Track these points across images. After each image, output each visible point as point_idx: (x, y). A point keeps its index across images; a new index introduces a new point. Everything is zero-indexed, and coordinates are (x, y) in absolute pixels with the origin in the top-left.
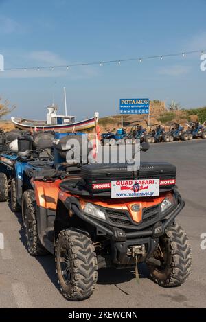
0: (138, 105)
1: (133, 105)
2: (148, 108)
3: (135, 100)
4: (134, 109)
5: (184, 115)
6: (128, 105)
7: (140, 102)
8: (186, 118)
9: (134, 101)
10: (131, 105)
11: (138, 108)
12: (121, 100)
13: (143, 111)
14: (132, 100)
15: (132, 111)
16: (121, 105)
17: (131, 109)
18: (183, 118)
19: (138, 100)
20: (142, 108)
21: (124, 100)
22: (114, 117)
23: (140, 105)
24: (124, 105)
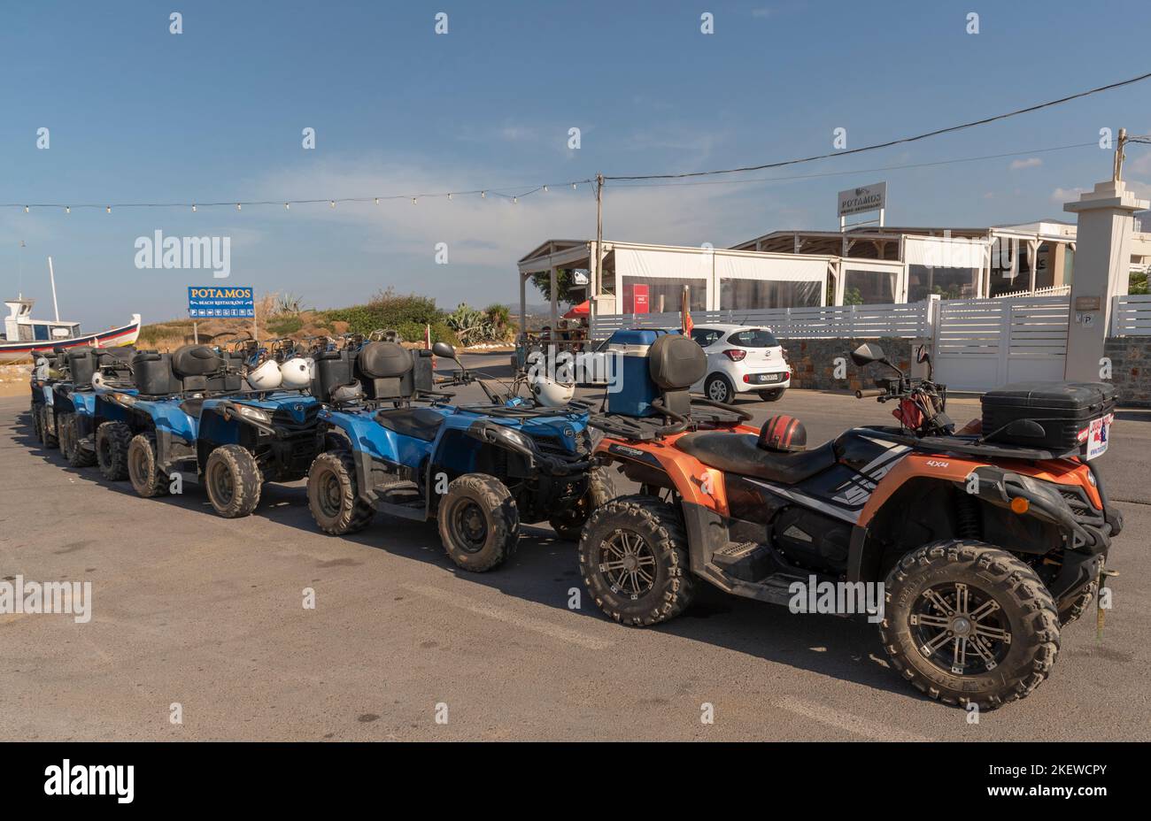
0: (231, 299)
1: (219, 299)
2: (251, 307)
3: (223, 290)
4: (222, 307)
5: (321, 322)
6: (208, 299)
7: (233, 294)
8: (327, 326)
9: (219, 292)
10: (214, 299)
11: (230, 307)
12: (190, 288)
13: (242, 312)
14: (217, 289)
15: (218, 312)
16: (191, 299)
17: (215, 307)
18: (319, 326)
19: (230, 290)
20: (239, 307)
21: (199, 289)
22: (168, 325)
23: (234, 300)
24: (198, 299)
